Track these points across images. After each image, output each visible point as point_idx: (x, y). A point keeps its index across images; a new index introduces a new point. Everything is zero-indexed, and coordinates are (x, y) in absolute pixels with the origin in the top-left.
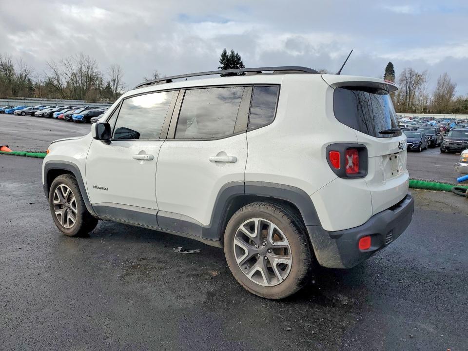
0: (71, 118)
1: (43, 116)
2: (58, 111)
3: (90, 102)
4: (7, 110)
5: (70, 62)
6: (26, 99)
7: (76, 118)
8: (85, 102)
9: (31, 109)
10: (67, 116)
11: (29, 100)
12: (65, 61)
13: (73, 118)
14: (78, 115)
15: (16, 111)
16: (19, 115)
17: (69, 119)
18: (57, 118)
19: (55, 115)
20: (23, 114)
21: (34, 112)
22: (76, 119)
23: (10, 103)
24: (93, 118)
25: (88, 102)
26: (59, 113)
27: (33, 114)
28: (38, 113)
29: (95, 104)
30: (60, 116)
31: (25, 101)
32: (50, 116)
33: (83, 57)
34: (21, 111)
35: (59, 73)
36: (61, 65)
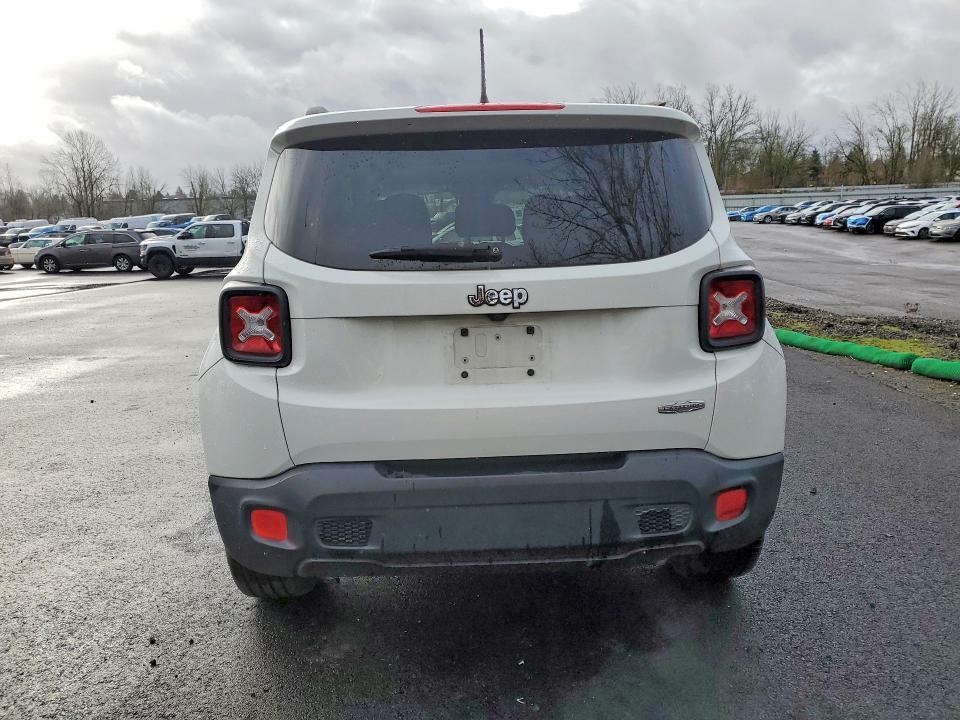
0: (845, 223)
1: (798, 222)
2: (827, 211)
3: (916, 188)
4: (745, 214)
5: (891, 104)
6: (785, 192)
7: (854, 223)
8: (903, 188)
9: (783, 209)
10: (838, 220)
11: (790, 192)
12: (881, 105)
13: (849, 225)
14: (861, 217)
15: (756, 216)
16: (760, 223)
17: (841, 227)
18: (821, 226)
19: (818, 220)
20: (768, 220)
21: (786, 216)
22: (855, 226)
23: (756, 201)
24: (889, 223)
25: (911, 188)
26: (827, 214)
27: (782, 220)
28: (791, 216)
29: (924, 190)
30: (826, 221)
31: (782, 195)
32: (810, 222)
33: (924, 87)
34: (764, 214)
35: (864, 130)
36: (874, 112)
